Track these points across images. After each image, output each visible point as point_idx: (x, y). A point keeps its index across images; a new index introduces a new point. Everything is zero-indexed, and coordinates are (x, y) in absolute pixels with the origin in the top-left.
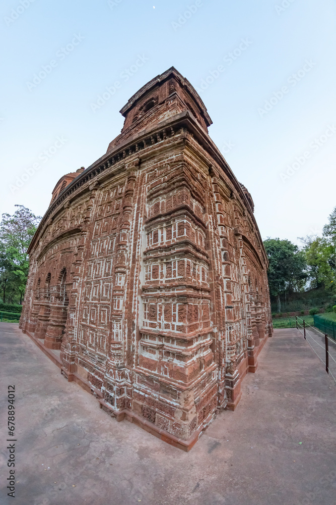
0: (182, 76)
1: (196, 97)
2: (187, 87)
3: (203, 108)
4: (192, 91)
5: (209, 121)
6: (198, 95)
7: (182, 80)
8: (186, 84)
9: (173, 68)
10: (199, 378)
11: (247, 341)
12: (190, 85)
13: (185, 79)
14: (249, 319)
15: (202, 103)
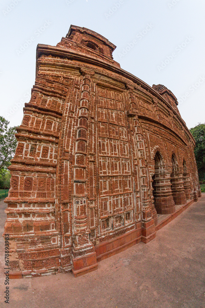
0: (80, 27)
1: (95, 35)
2: (86, 32)
3: (104, 40)
4: (91, 33)
5: (112, 46)
6: (96, 33)
7: (81, 30)
8: (84, 30)
9: (71, 26)
10: (22, 236)
11: (142, 213)
12: (88, 30)
13: (83, 28)
14: (144, 192)
15: (102, 37)
